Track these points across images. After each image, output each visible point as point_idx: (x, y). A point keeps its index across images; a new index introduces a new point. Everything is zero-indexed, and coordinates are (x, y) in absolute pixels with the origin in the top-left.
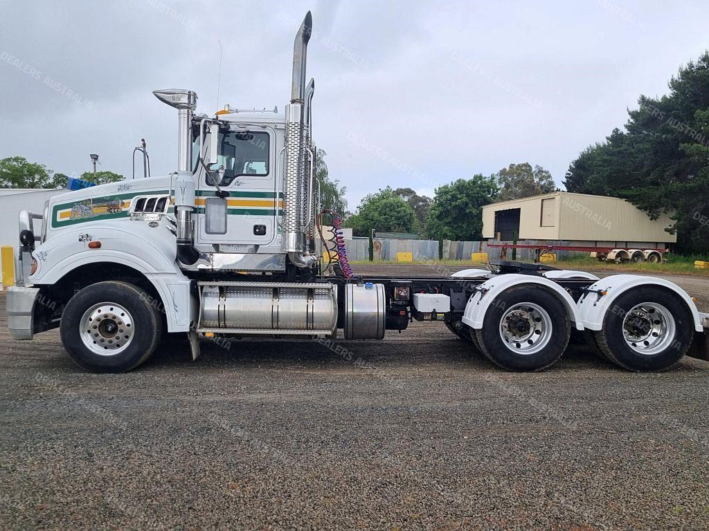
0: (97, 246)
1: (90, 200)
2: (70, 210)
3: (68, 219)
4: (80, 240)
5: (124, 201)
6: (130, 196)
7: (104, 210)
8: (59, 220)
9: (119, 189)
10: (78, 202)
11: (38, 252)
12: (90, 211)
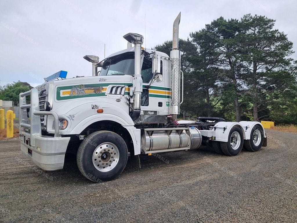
0: (100, 111)
1: (83, 85)
2: (70, 90)
3: (69, 95)
4: (93, 108)
5: (103, 87)
6: (107, 85)
7: (92, 92)
8: (61, 95)
9: (100, 81)
10: (75, 86)
11: (68, 115)
12: (83, 92)
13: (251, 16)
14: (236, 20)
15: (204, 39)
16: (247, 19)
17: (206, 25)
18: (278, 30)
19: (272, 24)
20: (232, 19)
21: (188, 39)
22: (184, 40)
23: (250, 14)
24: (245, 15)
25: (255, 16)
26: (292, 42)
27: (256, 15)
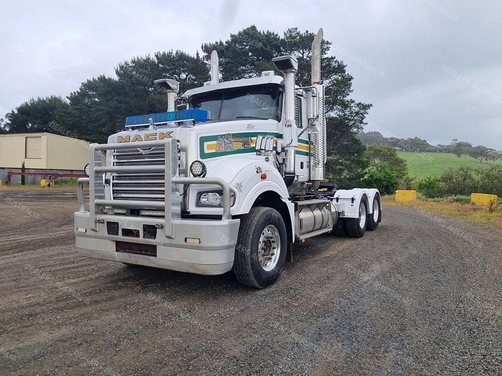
0: (264, 177)
1: (230, 134)
2: (215, 142)
3: (214, 151)
4: (257, 172)
5: (252, 138)
7: (240, 145)
8: (206, 151)
9: (247, 128)
10: (221, 136)
11: (234, 183)
12: (230, 145)
13: (298, 31)
14: (273, 33)
15: (231, 58)
16: (293, 34)
17: (231, 35)
18: (334, 58)
19: (327, 48)
20: (268, 31)
21: (198, 54)
22: (187, 54)
23: (296, 29)
24: (290, 28)
25: (305, 32)
26: (353, 77)
27: (307, 32)
